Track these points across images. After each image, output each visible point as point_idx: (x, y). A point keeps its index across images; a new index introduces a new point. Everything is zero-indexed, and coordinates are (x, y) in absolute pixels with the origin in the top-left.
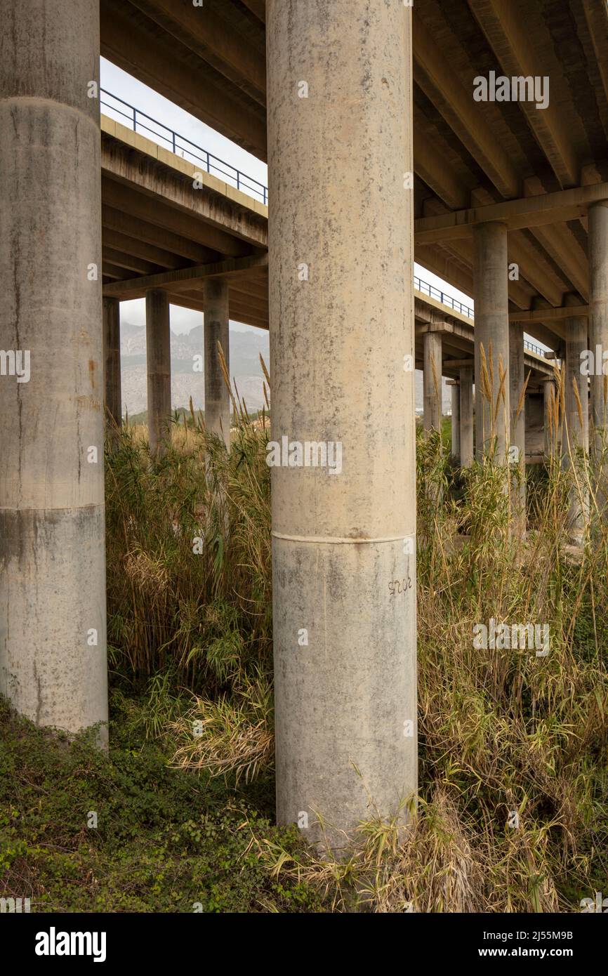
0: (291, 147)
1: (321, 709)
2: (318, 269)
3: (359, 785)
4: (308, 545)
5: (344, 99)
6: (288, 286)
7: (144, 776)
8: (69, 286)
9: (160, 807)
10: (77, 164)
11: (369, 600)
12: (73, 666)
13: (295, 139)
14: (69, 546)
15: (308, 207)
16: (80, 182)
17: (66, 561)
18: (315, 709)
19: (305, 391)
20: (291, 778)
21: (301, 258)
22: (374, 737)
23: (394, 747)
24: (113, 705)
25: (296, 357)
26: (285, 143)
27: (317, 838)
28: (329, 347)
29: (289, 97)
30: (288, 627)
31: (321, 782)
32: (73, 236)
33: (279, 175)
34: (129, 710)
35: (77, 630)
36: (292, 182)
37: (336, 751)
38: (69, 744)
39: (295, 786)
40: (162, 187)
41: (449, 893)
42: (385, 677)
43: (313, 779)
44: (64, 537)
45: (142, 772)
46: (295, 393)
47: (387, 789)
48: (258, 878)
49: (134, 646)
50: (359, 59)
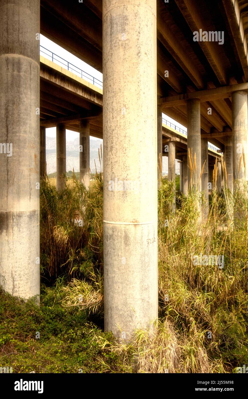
0: (111, 77)
1: (121, 287)
2: (121, 123)
3: (135, 316)
4: (117, 225)
5: (131, 60)
6: (110, 128)
7: (54, 316)
8: (27, 126)
9: (60, 328)
10: (31, 79)
11: (139, 246)
12: (27, 272)
13: (113, 74)
14: (26, 226)
15: (117, 99)
16: (32, 86)
17: (25, 232)
18: (119, 287)
19: (116, 168)
20: (110, 314)
21: (114, 118)
22: (141, 298)
23: (148, 302)
24: (42, 290)
25: (112, 155)
26: (109, 76)
27: (119, 336)
28: (124, 151)
29: (110, 59)
30: (109, 256)
31: (121, 315)
32: (29, 107)
33: (107, 87)
34: (48, 292)
35: (28, 259)
36: (112, 90)
37: (126, 303)
38: (25, 303)
39: (111, 317)
40: (63, 84)
41: (168, 356)
42: (145, 275)
43: (118, 314)
44: (24, 222)
45: (53, 315)
46: (112, 168)
47: (146, 318)
48: (97, 350)
49: (50, 267)
50: (136, 46)
